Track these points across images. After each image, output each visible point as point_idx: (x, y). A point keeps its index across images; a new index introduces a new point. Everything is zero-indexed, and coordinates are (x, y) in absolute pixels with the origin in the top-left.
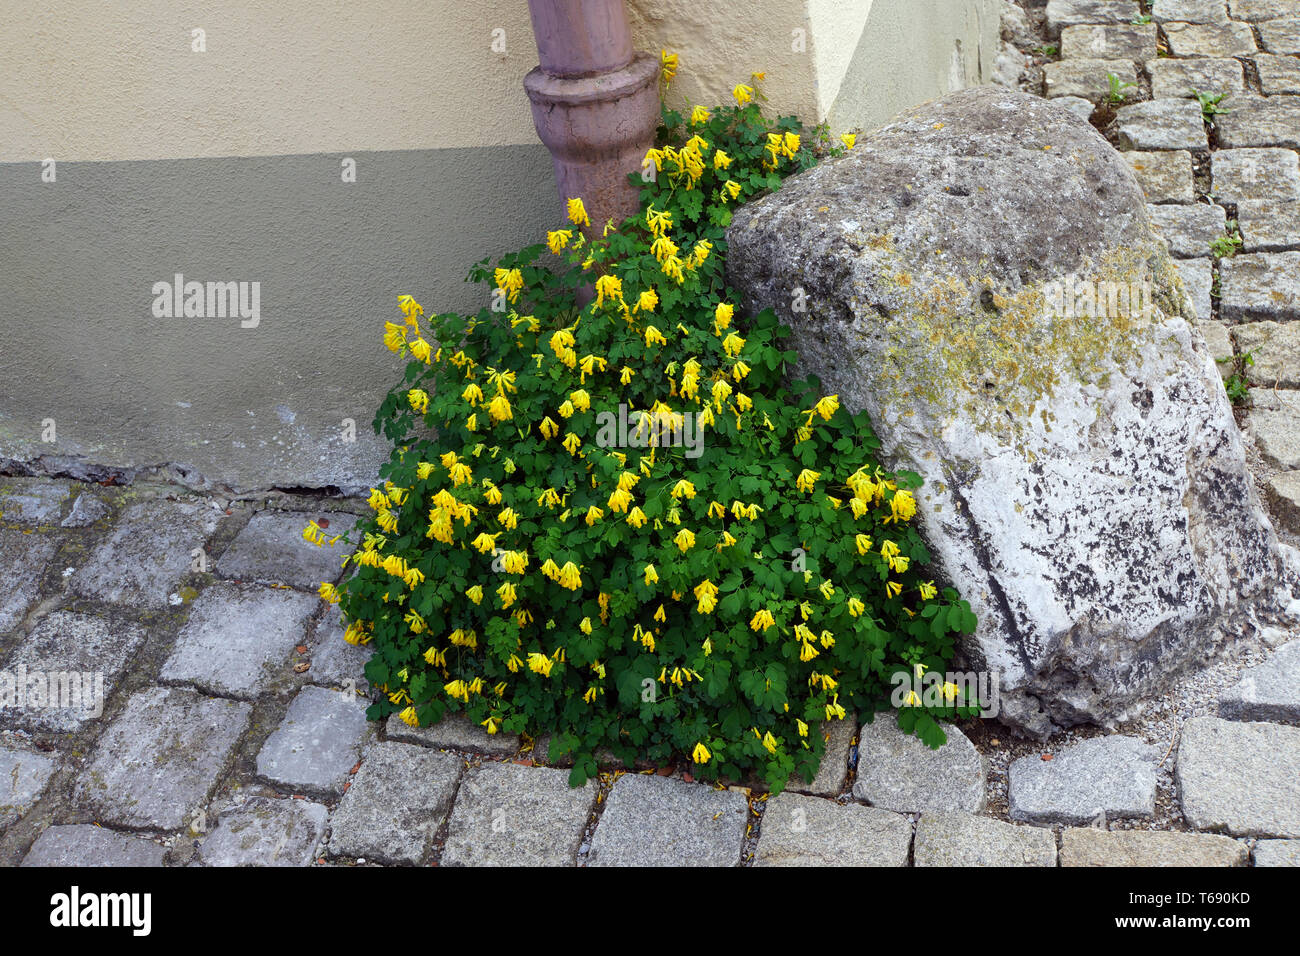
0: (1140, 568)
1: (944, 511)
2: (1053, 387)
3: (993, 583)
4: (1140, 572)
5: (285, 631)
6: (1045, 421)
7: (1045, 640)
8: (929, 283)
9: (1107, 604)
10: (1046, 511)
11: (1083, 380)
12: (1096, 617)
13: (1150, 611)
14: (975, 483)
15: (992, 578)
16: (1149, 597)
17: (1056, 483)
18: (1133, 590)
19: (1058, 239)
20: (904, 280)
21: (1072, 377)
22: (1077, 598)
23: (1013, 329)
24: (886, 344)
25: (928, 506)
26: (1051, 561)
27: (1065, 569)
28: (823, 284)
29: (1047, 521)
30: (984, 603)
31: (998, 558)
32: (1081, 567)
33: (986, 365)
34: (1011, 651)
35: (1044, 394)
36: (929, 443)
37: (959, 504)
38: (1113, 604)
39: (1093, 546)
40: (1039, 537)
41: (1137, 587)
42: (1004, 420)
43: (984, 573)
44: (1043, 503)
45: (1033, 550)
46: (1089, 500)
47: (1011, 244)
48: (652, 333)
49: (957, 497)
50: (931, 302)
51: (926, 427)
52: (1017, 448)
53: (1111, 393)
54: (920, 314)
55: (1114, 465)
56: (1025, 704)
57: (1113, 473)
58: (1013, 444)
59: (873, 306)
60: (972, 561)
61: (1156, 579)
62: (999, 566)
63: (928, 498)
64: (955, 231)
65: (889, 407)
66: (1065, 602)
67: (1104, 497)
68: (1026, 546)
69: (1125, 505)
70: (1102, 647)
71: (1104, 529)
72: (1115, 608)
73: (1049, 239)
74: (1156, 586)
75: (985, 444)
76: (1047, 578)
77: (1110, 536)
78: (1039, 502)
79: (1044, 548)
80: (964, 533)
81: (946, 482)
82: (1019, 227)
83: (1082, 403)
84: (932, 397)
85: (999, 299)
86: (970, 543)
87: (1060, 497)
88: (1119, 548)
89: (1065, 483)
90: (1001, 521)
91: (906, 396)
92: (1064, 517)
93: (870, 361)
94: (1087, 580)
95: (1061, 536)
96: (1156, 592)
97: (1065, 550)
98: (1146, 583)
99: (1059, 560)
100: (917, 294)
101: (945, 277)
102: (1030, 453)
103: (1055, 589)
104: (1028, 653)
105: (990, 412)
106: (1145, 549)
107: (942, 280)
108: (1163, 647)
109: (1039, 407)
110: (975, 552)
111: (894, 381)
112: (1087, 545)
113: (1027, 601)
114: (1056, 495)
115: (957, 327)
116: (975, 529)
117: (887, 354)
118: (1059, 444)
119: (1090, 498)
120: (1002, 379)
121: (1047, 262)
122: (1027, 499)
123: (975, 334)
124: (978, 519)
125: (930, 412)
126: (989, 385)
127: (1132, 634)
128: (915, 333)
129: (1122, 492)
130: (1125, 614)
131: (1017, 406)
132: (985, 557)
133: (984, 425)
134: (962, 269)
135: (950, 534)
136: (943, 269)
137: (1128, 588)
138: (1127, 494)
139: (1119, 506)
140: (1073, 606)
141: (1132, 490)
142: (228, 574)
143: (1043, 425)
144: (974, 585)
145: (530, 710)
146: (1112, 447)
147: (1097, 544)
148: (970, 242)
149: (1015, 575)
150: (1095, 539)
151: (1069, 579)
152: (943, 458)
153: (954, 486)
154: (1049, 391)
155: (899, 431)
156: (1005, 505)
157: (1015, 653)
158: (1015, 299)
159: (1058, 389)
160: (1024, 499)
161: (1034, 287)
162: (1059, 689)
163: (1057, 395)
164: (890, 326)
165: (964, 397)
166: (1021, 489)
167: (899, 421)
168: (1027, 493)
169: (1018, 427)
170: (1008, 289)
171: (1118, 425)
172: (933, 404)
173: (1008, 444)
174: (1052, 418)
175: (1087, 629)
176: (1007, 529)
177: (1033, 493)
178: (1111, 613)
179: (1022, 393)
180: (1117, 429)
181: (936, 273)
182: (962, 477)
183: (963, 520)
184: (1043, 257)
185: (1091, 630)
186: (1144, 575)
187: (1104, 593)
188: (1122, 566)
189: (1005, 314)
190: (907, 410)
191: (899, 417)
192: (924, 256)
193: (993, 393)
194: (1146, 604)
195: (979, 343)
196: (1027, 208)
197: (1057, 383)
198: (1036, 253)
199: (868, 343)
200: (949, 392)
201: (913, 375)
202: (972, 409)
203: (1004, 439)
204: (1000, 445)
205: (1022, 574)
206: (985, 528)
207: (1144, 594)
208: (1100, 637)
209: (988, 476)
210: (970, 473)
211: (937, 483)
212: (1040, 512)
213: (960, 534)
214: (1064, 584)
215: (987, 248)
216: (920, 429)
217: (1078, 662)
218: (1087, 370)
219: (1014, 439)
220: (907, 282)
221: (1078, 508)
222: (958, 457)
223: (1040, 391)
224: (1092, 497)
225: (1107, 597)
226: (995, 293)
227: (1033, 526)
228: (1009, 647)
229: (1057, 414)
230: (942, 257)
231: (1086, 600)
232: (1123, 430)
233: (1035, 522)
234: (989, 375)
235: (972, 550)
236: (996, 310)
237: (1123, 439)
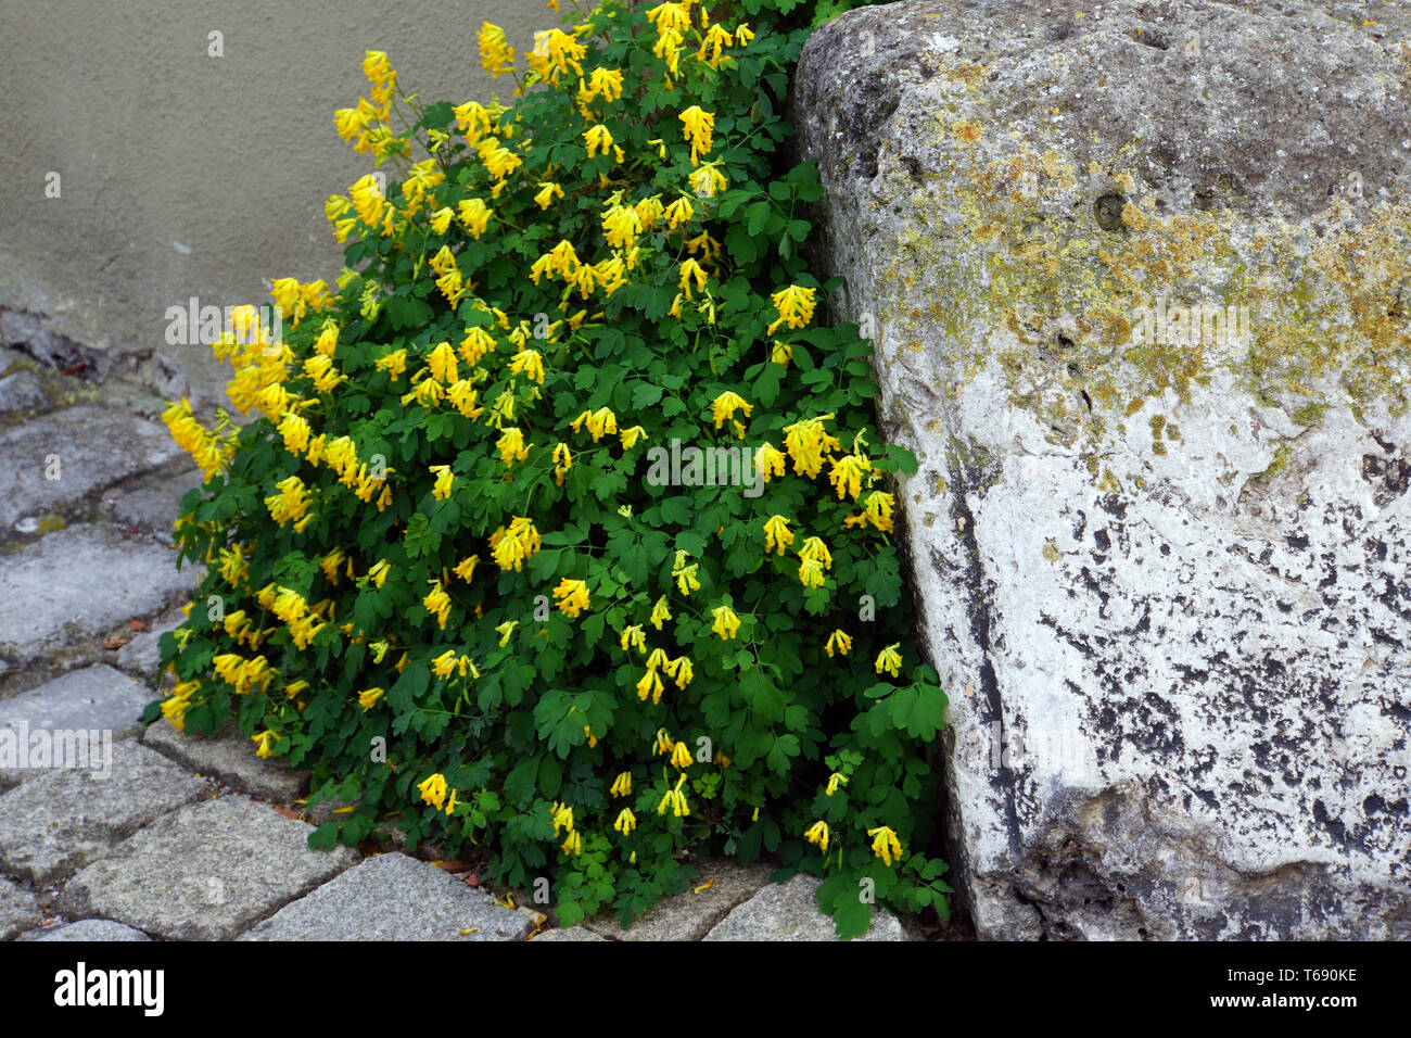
0: (1287, 752)
1: (936, 527)
2: (1193, 385)
3: (987, 673)
4: (1285, 759)
5: (131, 596)
6: (1156, 434)
7: (1044, 794)
8: (1008, 148)
9: (1194, 784)
10: (1107, 579)
11: (1263, 398)
12: (1161, 796)
13: (1282, 831)
14: (991, 490)
15: (988, 663)
16: (1288, 806)
17: (1146, 543)
18: (1259, 783)
19: (1298, 158)
20: (968, 133)
21: (1239, 384)
22: (1128, 748)
23: (1142, 268)
24: (906, 223)
25: (915, 514)
26: (1092, 663)
27: (1117, 688)
28: (859, 116)
29: (1105, 597)
30: (968, 705)
31: (999, 629)
32: (1152, 697)
33: (1068, 306)
34: (994, 801)
35: (1168, 390)
36: (939, 405)
37: (962, 521)
38: (1205, 787)
39: (1192, 675)
40: (1080, 614)
41: (1268, 781)
42: (1071, 404)
43: (978, 652)
44: (1107, 564)
45: (1060, 632)
46: (1204, 594)
47: (1195, 137)
48: (598, 135)
49: (961, 509)
50: (998, 177)
51: (936, 378)
52: (1083, 457)
53: (1317, 439)
54: (972, 189)
55: (1280, 557)
56: (1009, 912)
57: (1275, 570)
58: (1076, 448)
59: (904, 160)
60: (963, 626)
61: (1316, 783)
62: (999, 643)
63: (917, 498)
64: (1101, 90)
65: (889, 328)
66: (1100, 744)
67: (1241, 603)
68: (1047, 620)
69: (1285, 635)
70: (1165, 855)
71: (1224, 654)
72: (1207, 796)
73: (1280, 153)
74: (1312, 795)
75: (1020, 428)
76: (1075, 689)
77: (1235, 672)
78: (1100, 560)
79: (1085, 637)
80: (959, 573)
81: (947, 477)
82: (1226, 116)
83: (1246, 433)
84: (952, 327)
85: (1131, 213)
86: (965, 593)
87: (1145, 567)
88: (1249, 701)
89: (1165, 549)
90: (1015, 564)
91: (915, 316)
92: (1144, 603)
93: (877, 245)
94: (1159, 727)
95: (1127, 631)
96: (1310, 805)
97: (1127, 657)
98: (1290, 780)
99: (1109, 669)
100: (980, 158)
101: (1042, 148)
102: (1109, 475)
103: (1085, 713)
104: (1019, 813)
105: (1048, 384)
106: (1310, 725)
107: (1035, 152)
108: (1304, 911)
109: (1151, 407)
110: (970, 612)
111: (902, 287)
112: (1178, 668)
113: (1029, 715)
114: (1139, 562)
115: (1036, 232)
116: (976, 569)
117: (904, 239)
118: (1174, 482)
119: (1208, 593)
120: (1089, 339)
121: (1261, 188)
122: (1075, 545)
123: (1065, 252)
124: (984, 552)
125: (945, 351)
126: (1065, 342)
127: (1232, 855)
128: (951, 216)
129: (1285, 608)
130: (1226, 814)
131: (1107, 391)
132: (982, 623)
133: (1028, 398)
134: (1081, 146)
135: (940, 570)
136: (1046, 136)
137: (1247, 774)
138: (1293, 617)
139: (1270, 629)
140: (1115, 756)
141: (1309, 615)
142: (124, 515)
143: (1151, 440)
144: (958, 668)
145: (317, 731)
146: (1288, 526)
147: (1202, 676)
148: (1118, 110)
149: (1020, 665)
150: (1203, 666)
151: (1122, 709)
152: (952, 437)
153: (959, 489)
154: (1181, 389)
155: (896, 372)
156: (1027, 540)
157: (999, 807)
158: (1166, 222)
159: (1203, 392)
160: (1067, 543)
161: (1216, 217)
162: (1073, 905)
163: (1195, 400)
164: (918, 196)
165: (1005, 341)
166: (1068, 524)
167: (899, 356)
168: (1078, 535)
169: (1097, 427)
170: (1160, 203)
171: (1314, 494)
172: (951, 337)
173: (1067, 445)
174: (1174, 434)
175: (1136, 808)
176: (1021, 580)
177: (1089, 541)
178: (1197, 802)
179: (1126, 375)
180: (1310, 502)
181: (1029, 138)
182: (975, 475)
183: (962, 550)
184: (1259, 177)
185: (1147, 816)
186: (1290, 766)
187: (1189, 762)
188: (1244, 734)
189: (1135, 238)
190: (912, 339)
191: (900, 349)
192: (1022, 111)
193: (1069, 355)
194: (1279, 816)
195: (1066, 268)
196: (1256, 93)
197: (1204, 381)
198: (1244, 167)
199: (880, 218)
200: (980, 326)
201: (933, 283)
202: (1012, 364)
203: (1061, 433)
204: (1049, 440)
205: (1030, 667)
206: (990, 571)
207: (1280, 797)
208: (1162, 835)
209: (1012, 482)
210: (987, 471)
211: (934, 475)
212: (1094, 576)
213: (954, 574)
214: (1108, 712)
215: (1146, 128)
216: (926, 377)
217: (1106, 860)
218: (1277, 382)
219: (1083, 440)
220: (970, 136)
221: (1180, 599)
222: (972, 439)
223: (1164, 382)
224: (1216, 594)
225: (1196, 772)
226: (1130, 202)
227: (1072, 593)
228: (991, 793)
229: (1187, 431)
230: (1055, 120)
231: (1148, 758)
232: (1323, 508)
233: (1078, 587)
234: (1067, 323)
235: (965, 606)
236: (1125, 229)
237: (1317, 522)
